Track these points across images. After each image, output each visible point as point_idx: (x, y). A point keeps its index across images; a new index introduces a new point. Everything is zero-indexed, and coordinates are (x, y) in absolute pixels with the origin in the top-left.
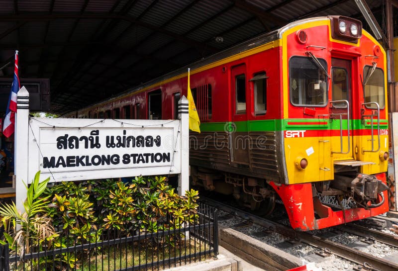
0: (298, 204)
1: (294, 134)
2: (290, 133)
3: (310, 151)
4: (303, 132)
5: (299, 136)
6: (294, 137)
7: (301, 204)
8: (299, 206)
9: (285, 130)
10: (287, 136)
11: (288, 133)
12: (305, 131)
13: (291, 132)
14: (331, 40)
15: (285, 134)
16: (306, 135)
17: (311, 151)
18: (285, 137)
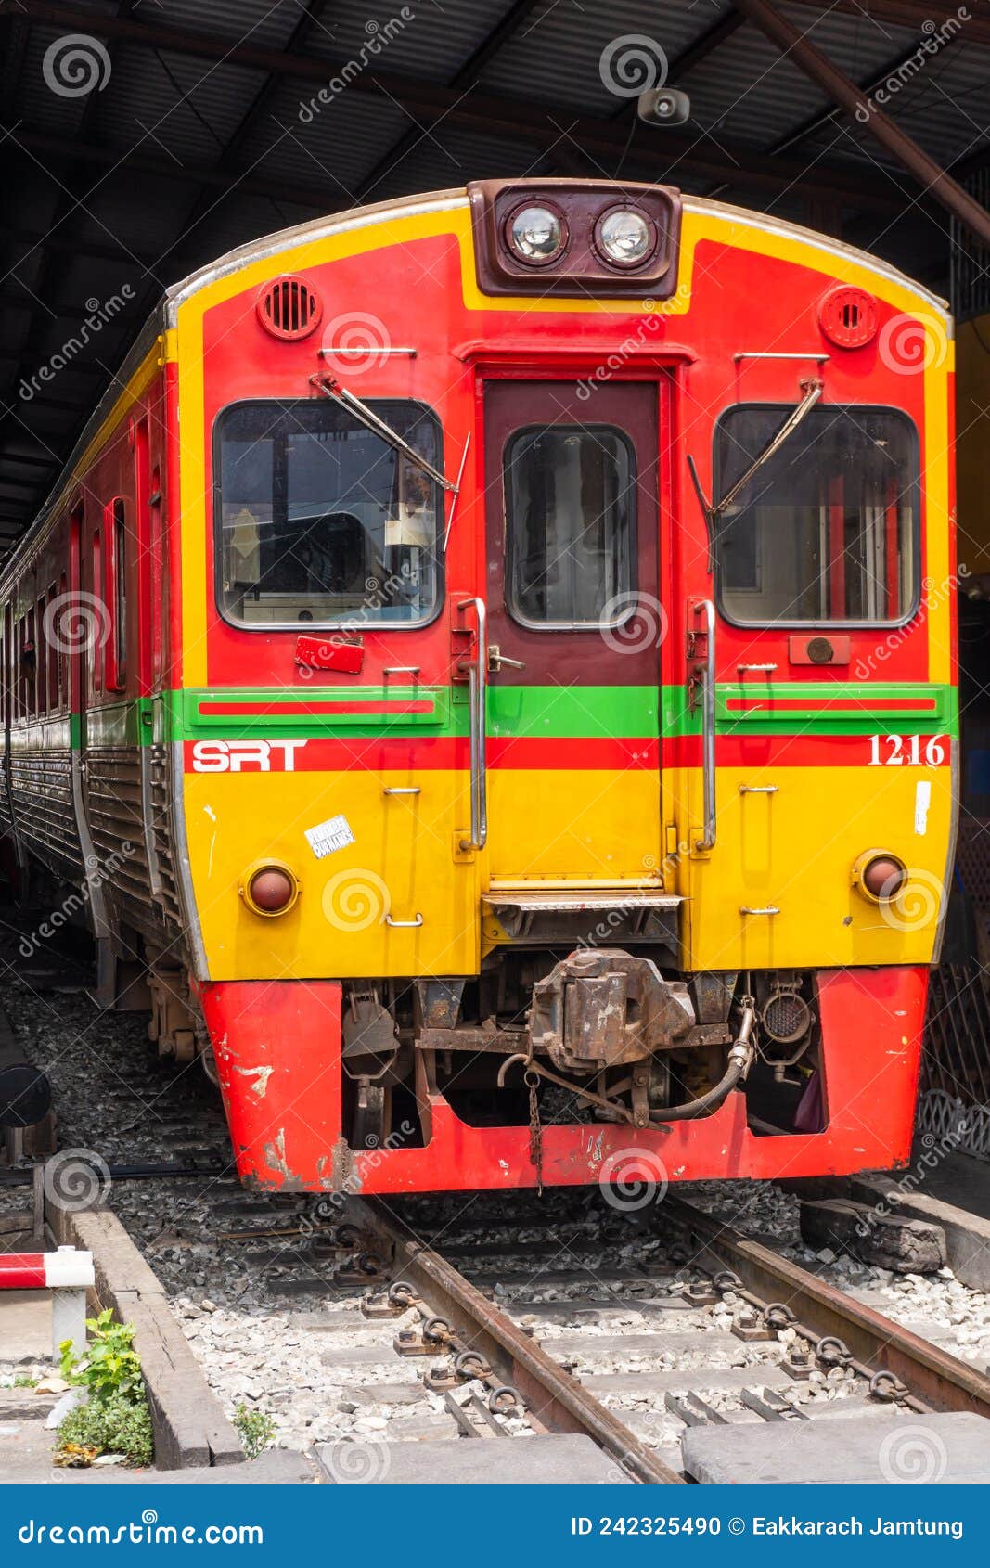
0: (252, 1072)
1: (237, 760)
2: (216, 751)
3: (329, 835)
4: (289, 746)
5: (265, 765)
6: (236, 766)
7: (266, 1071)
8: (256, 1078)
9: (190, 737)
10: (197, 765)
11: (205, 751)
12: (302, 743)
13: (223, 747)
14: (474, 300)
15: (189, 758)
16: (306, 761)
17: (334, 838)
18: (189, 768)
